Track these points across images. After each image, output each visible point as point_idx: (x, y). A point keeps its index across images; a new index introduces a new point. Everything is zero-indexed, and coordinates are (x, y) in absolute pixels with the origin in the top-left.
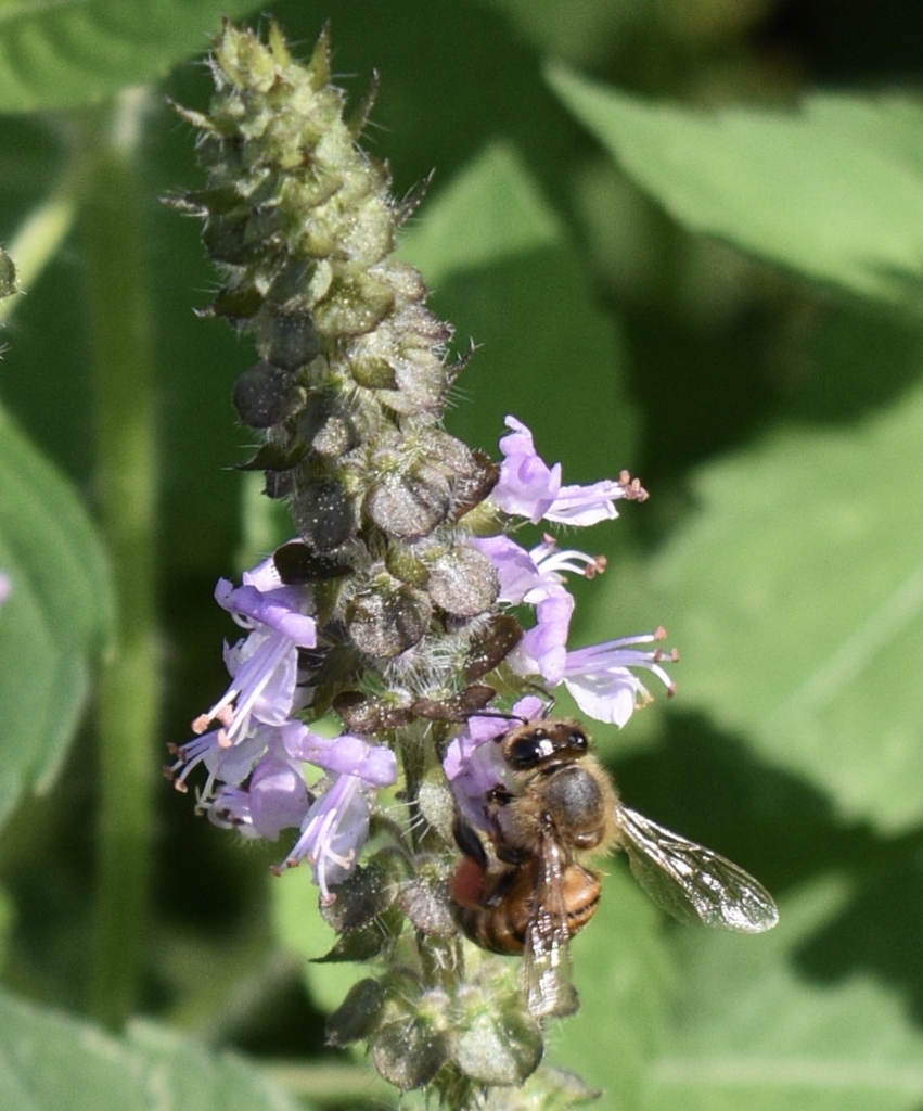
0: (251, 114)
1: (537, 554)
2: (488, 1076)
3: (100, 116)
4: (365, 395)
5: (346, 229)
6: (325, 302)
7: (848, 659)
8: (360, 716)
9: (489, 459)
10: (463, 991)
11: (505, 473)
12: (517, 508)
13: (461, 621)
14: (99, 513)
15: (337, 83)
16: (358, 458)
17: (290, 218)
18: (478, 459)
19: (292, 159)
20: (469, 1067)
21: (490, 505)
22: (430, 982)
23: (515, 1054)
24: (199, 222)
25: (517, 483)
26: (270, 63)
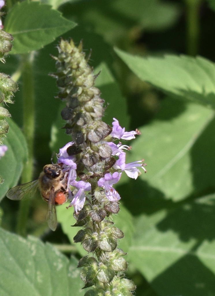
0: (67, 57)
1: (118, 146)
2: (106, 250)
4: (88, 114)
5: (85, 81)
6: (81, 95)
8: (83, 177)
9: (110, 126)
10: (101, 233)
11: (113, 129)
12: (115, 136)
13: (104, 159)
15: (84, 51)
16: (85, 126)
17: (74, 78)
18: (108, 127)
19: (75, 66)
20: (102, 248)
21: (110, 136)
22: (94, 231)
23: (111, 245)
24: (56, 79)
25: (116, 131)
26: (71, 47)
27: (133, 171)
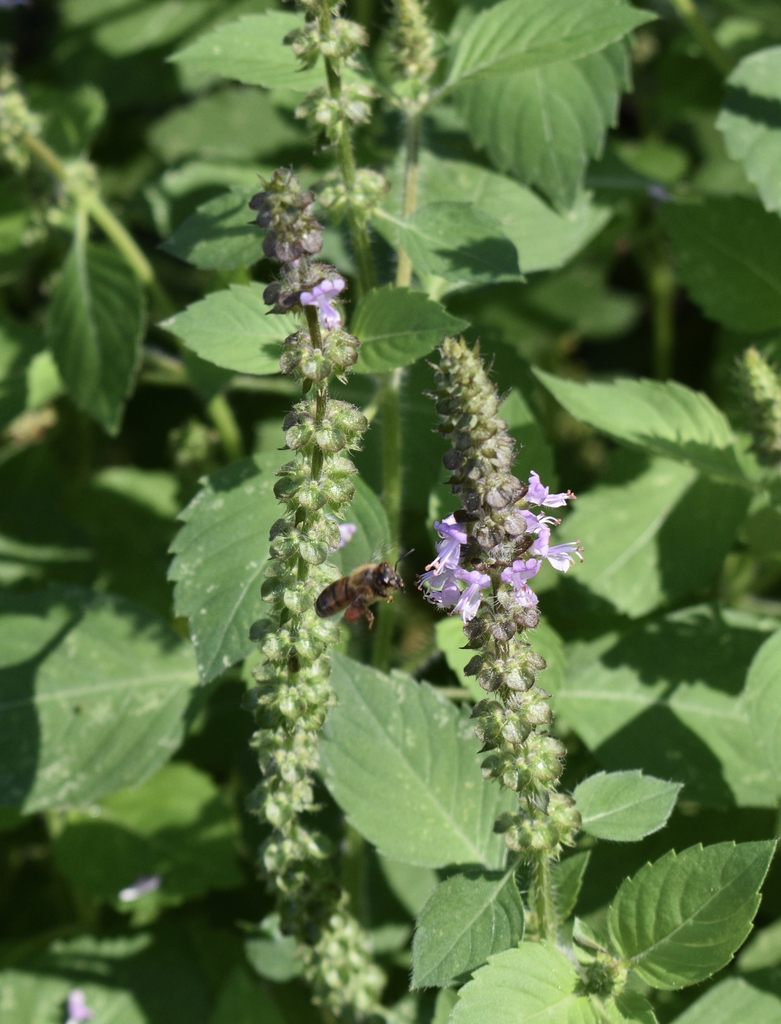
0: (453, 366)
1: (539, 517)
2: (516, 688)
3: (387, 376)
4: (486, 460)
5: (482, 405)
6: (474, 429)
7: (622, 560)
8: (479, 566)
9: (525, 484)
10: (509, 660)
11: (530, 489)
12: (533, 501)
13: (514, 537)
14: (386, 504)
15: (482, 357)
16: (482, 482)
17: (464, 400)
18: (522, 484)
19: (466, 381)
20: (510, 685)
21: (525, 499)
22: (498, 656)
23: (525, 681)
24: (435, 401)
25: (534, 492)
26: (460, 349)
27: (561, 558)
